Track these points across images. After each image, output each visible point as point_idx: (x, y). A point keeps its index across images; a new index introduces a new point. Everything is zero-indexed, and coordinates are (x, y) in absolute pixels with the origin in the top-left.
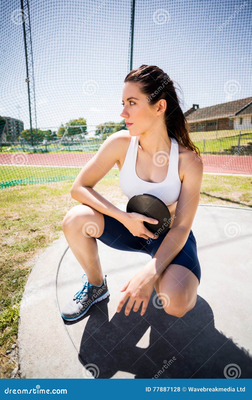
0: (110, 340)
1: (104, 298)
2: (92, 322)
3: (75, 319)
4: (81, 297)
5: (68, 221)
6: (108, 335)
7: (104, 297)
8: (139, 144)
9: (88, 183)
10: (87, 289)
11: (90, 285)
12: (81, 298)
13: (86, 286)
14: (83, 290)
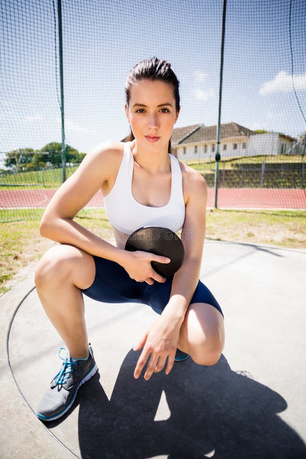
0: (121, 428)
1: (92, 375)
2: (88, 412)
3: (61, 415)
4: (63, 380)
5: (46, 270)
6: (115, 423)
7: (93, 373)
8: (135, 160)
9: (68, 213)
10: (70, 367)
11: (74, 361)
12: (63, 382)
13: (68, 364)
14: (65, 371)
